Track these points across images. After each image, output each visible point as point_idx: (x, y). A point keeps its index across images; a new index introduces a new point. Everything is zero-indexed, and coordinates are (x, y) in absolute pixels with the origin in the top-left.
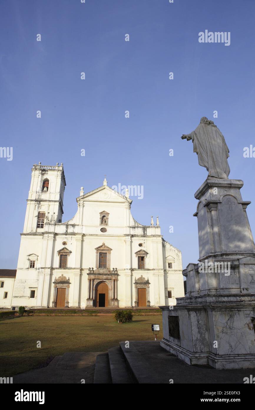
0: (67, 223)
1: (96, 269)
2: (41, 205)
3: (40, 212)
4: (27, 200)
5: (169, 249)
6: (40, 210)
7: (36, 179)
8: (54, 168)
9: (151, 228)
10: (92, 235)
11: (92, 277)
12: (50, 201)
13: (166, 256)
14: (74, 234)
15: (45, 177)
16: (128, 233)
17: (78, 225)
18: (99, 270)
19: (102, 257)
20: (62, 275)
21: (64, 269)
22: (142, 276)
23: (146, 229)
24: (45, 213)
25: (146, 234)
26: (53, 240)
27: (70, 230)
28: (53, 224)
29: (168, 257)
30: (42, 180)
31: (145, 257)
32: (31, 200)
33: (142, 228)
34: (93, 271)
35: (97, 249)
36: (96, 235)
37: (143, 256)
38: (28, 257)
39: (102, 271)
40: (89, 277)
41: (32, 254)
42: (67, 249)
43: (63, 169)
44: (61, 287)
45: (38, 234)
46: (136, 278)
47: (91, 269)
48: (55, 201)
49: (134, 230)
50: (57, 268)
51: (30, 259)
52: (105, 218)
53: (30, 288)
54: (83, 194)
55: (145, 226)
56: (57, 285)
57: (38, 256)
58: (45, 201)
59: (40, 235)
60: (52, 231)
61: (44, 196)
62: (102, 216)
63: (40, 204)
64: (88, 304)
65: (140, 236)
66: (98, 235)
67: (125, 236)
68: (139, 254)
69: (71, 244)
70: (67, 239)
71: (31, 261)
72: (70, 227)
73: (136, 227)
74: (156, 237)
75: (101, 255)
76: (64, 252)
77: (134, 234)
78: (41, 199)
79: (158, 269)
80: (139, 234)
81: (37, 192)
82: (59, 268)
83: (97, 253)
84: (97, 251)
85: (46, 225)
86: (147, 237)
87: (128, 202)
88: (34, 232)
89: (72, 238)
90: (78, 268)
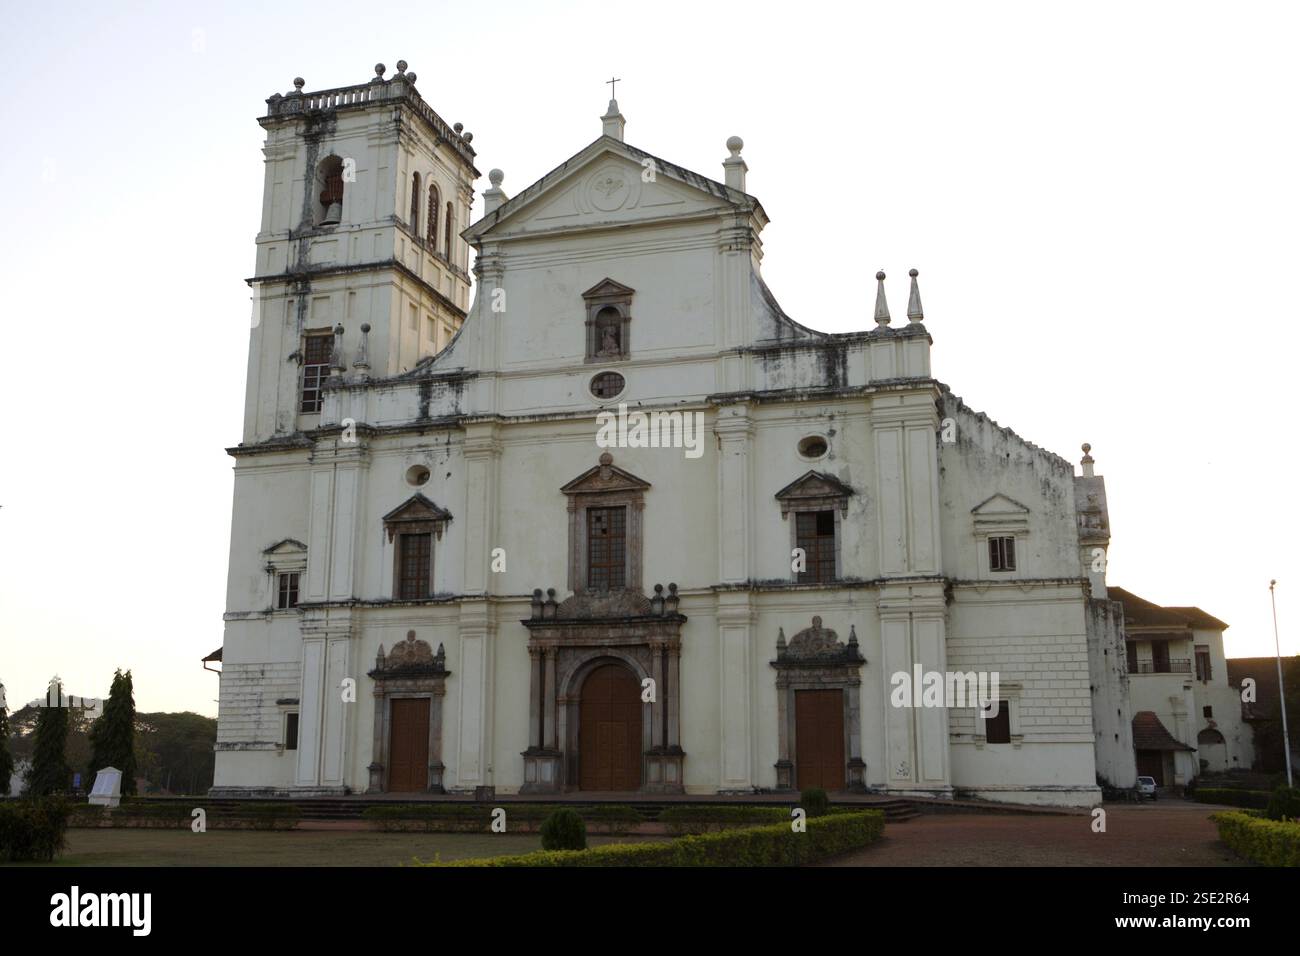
0: (424, 372)
1: (572, 594)
2: (311, 297)
3: (313, 334)
5: (994, 455)
6: (312, 324)
8: (363, 93)
9: (874, 345)
10: (542, 419)
11: (551, 637)
13: (973, 502)
14: (455, 423)
16: (736, 386)
18: (585, 600)
19: (604, 532)
20: (411, 635)
21: (418, 604)
22: (817, 620)
23: (840, 351)
24: (331, 336)
25: (845, 380)
26: (356, 464)
27: (443, 404)
28: (360, 386)
29: (987, 503)
30: (313, 167)
31: (838, 514)
32: (269, 280)
33: (818, 347)
34: (556, 605)
35: (575, 490)
36: (566, 415)
37: (826, 508)
38: (267, 558)
39: (597, 606)
40: (532, 638)
41: (283, 543)
42: (430, 505)
44: (408, 695)
45: (299, 441)
46: (782, 634)
47: (545, 599)
49: (771, 364)
50: (382, 604)
51: (277, 566)
52: (613, 318)
53: (280, 702)
55: (840, 336)
56: (390, 685)
57: (306, 550)
59: (305, 446)
61: (322, 253)
62: (599, 308)
63: (309, 292)
64: (531, 777)
65: (805, 398)
66: (577, 417)
67: (717, 404)
68: (800, 502)
69: (449, 475)
70: (430, 455)
71: (283, 577)
72: (437, 391)
73: (786, 349)
74: (891, 391)
75: (599, 519)
76: (416, 521)
77: (769, 388)
78: (311, 266)
79: (908, 578)
80: (799, 384)
81: (291, 236)
82: (392, 602)
83: (573, 510)
84: (572, 498)
85: (332, 395)
86: (845, 395)
87: (733, 211)
88: (288, 435)
89: (450, 447)
90: (475, 597)
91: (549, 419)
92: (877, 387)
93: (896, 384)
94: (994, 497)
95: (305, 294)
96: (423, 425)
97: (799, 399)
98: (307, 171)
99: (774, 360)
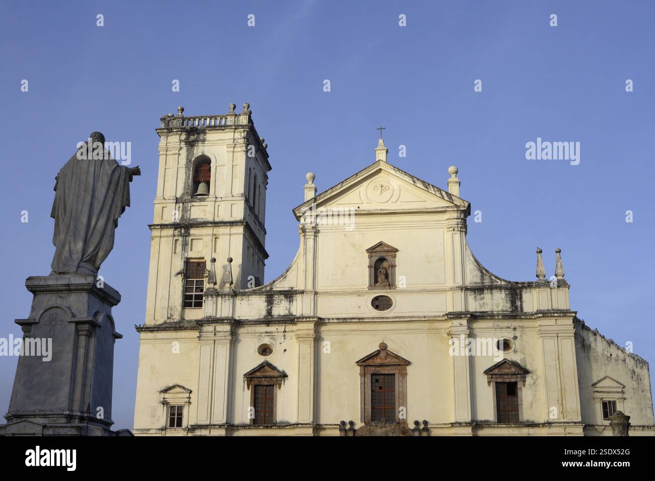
0: (268, 288)
1: (364, 424)
2: (190, 238)
3: (191, 260)
4: (150, 226)
5: (603, 354)
6: (191, 254)
7: (172, 159)
8: (224, 120)
9: (537, 290)
10: (345, 321)
12: (216, 224)
13: (592, 380)
14: (289, 320)
15: (199, 151)
16: (460, 308)
17: (302, 292)
18: (372, 428)
19: (381, 388)
21: (267, 427)
23: (518, 291)
24: (205, 263)
25: (522, 308)
26: (229, 341)
27: (280, 308)
28: (228, 295)
29: (599, 381)
30: (190, 161)
31: (520, 385)
32: (163, 226)
33: (506, 288)
34: (355, 431)
35: (365, 363)
36: (359, 319)
37: (513, 380)
38: (162, 395)
41: (174, 387)
42: (274, 368)
43: (250, 121)
45: (186, 325)
47: (348, 427)
48: (232, 224)
49: (478, 297)
50: (244, 426)
51: (169, 400)
52: (385, 264)
54: (313, 196)
55: (517, 283)
57: (191, 392)
58: (203, 224)
59: (193, 329)
60: (226, 316)
61: (198, 211)
62: (376, 258)
63: (189, 235)
65: (500, 317)
66: (365, 320)
67: (451, 318)
68: (497, 376)
69: (285, 350)
70: (273, 338)
71: (172, 407)
72: (277, 300)
73: (487, 289)
74: (551, 316)
75: (377, 381)
76: (265, 377)
77: (478, 310)
78: (190, 220)
79: (564, 423)
80: (495, 309)
81: (177, 201)
82: (250, 425)
83: (363, 375)
84: (363, 368)
85: (210, 298)
86: (523, 317)
87: (456, 209)
88: (175, 321)
89: (285, 334)
90: (306, 424)
91: (348, 321)
92: (543, 313)
93: (554, 313)
94: (605, 378)
95: (186, 236)
96: (268, 320)
97: (497, 318)
98: (187, 163)
99: (480, 294)
